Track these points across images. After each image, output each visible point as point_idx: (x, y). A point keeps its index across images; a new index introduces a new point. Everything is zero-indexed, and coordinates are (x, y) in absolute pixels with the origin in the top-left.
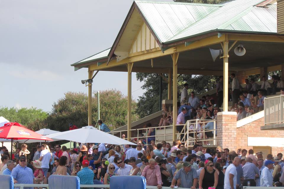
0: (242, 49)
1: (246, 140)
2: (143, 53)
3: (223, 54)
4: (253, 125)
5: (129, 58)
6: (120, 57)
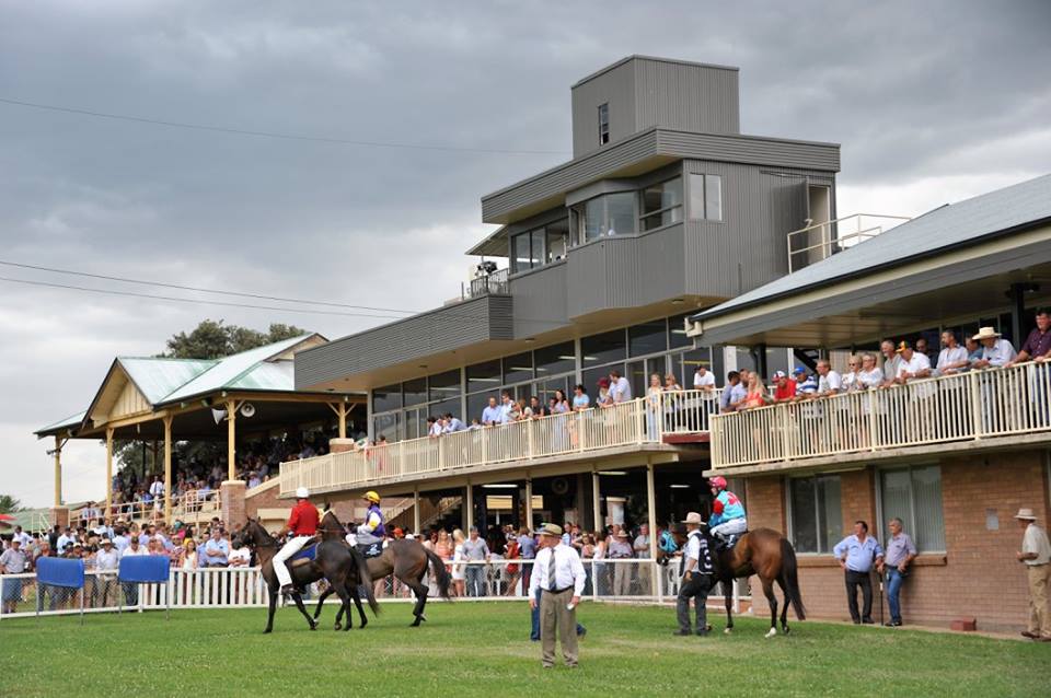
0: (250, 408)
1: (256, 513)
2: (127, 417)
3: (227, 416)
4: (265, 494)
5: (108, 423)
6: (98, 422)
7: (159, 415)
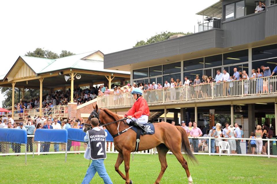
0: (79, 76)
1: (80, 115)
2: (22, 78)
3: (71, 78)
4: (83, 108)
5: (13, 80)
6: (10, 80)
7: (39, 77)
